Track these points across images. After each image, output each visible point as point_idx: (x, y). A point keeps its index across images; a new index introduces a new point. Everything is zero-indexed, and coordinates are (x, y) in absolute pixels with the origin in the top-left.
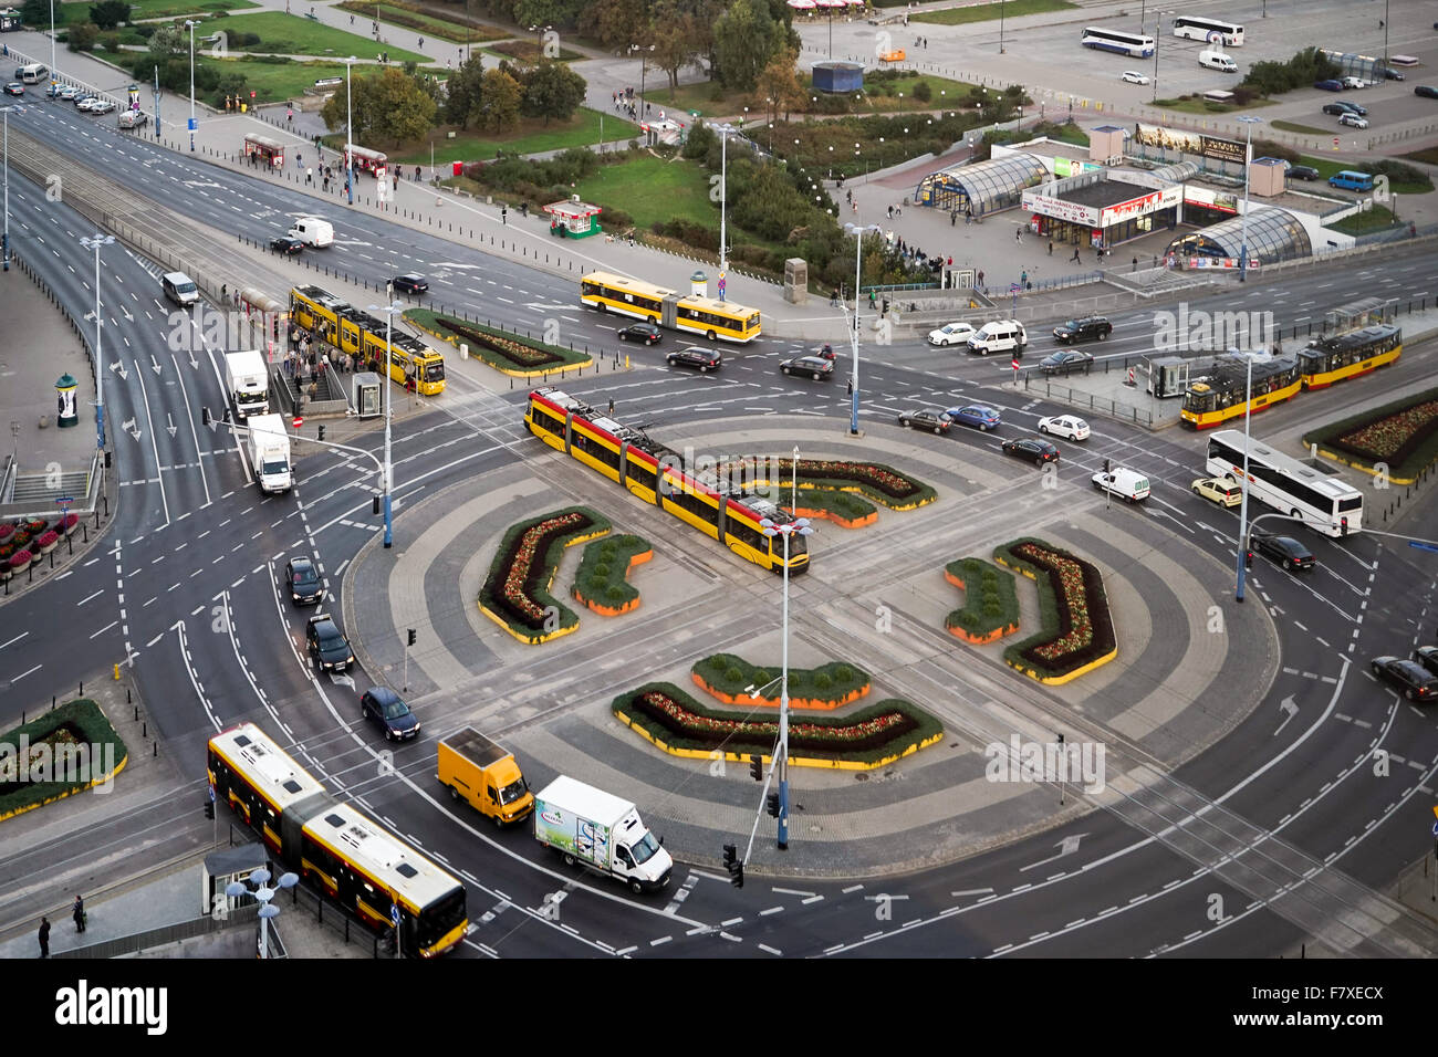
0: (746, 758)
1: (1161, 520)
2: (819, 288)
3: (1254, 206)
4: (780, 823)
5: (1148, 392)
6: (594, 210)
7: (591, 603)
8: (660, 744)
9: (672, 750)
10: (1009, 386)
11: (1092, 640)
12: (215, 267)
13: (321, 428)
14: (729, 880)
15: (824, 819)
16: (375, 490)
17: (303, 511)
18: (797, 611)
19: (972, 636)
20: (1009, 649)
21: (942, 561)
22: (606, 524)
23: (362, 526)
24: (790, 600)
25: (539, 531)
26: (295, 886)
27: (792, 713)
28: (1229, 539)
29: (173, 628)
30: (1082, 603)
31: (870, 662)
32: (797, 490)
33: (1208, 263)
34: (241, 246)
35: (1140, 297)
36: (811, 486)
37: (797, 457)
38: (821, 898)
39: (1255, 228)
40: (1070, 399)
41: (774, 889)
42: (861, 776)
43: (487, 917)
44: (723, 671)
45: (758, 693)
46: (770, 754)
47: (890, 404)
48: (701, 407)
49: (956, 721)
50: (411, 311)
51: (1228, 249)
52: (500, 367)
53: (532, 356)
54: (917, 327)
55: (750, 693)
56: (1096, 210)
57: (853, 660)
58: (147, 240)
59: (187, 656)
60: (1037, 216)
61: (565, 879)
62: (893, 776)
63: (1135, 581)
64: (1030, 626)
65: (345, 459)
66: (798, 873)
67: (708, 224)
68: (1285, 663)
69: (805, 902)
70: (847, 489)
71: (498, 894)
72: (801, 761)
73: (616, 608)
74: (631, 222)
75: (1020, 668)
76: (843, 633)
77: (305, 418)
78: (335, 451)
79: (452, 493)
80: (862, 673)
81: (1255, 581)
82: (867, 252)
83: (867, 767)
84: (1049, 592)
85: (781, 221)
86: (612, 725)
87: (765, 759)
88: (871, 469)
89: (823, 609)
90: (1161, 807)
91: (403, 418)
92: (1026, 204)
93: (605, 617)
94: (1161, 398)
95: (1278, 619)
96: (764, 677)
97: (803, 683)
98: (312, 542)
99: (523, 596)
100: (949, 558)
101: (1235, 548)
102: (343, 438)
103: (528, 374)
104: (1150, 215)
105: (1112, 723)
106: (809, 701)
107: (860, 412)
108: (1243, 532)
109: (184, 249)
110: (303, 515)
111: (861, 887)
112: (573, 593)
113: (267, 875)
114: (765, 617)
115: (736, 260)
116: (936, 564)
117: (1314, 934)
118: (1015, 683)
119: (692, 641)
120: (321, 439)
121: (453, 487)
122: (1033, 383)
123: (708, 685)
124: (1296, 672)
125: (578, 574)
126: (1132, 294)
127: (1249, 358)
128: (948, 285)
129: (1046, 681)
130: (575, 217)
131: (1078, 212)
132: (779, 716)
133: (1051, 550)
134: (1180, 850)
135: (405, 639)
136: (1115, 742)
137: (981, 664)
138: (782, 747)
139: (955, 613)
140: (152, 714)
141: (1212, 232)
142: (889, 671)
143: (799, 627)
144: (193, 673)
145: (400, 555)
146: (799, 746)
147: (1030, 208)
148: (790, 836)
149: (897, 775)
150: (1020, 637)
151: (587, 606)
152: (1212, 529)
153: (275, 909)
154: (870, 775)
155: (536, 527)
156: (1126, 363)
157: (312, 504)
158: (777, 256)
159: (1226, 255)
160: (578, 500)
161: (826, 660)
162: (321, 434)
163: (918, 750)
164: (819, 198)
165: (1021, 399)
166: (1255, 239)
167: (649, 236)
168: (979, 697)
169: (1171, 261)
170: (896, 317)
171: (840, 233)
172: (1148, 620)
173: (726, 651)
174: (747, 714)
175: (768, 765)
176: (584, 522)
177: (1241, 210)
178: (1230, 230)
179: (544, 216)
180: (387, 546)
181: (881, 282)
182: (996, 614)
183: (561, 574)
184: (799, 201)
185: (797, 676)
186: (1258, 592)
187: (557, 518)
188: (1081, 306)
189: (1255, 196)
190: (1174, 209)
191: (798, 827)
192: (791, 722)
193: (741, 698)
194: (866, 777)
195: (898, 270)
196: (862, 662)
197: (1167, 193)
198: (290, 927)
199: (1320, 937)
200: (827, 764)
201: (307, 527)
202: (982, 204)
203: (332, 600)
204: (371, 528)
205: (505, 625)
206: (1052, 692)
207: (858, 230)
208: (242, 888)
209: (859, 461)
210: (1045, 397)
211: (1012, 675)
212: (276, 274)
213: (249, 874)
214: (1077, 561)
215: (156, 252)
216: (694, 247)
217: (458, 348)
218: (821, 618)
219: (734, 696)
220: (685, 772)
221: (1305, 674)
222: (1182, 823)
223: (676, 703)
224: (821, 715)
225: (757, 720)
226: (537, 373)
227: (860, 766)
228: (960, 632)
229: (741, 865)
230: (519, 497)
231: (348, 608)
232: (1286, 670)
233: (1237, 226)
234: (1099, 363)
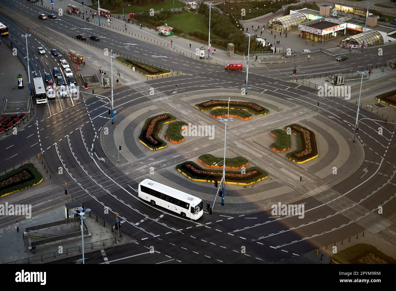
0: (213, 181)
1: (333, 120)
2: (237, 52)
3: (368, 29)
4: (222, 198)
5: (332, 83)
6: (172, 28)
7: (170, 140)
8: (189, 177)
9: (193, 179)
10: (292, 81)
11: (311, 152)
12: (61, 44)
13: (93, 90)
14: (208, 213)
15: (233, 198)
16: (109, 108)
17: (89, 113)
18: (229, 143)
19: (277, 150)
20: (288, 154)
21: (270, 130)
22: (174, 118)
23: (106, 118)
24: (227, 140)
25: (156, 120)
26: (90, 212)
27: (226, 170)
28: (352, 125)
29: (54, 145)
30: (309, 142)
31: (249, 157)
32: (229, 109)
33: (353, 46)
34: (68, 38)
35: (331, 56)
36: (233, 109)
37: (230, 100)
38: (233, 218)
39: (367, 36)
40: (309, 85)
41: (220, 215)
42: (245, 187)
43: (142, 221)
44: (207, 159)
45: (217, 164)
46: (220, 181)
47: (257, 86)
48: (202, 86)
49: (272, 173)
50: (118, 57)
51: (359, 42)
52: (144, 73)
53: (154, 71)
54: (266, 64)
55: (215, 164)
56: (320, 30)
57: (244, 156)
58: (41, 36)
59: (58, 152)
60: (303, 32)
61: (163, 212)
62: (254, 187)
63: (324, 136)
64: (294, 147)
65: (100, 99)
66: (227, 211)
67: (204, 33)
68: (365, 159)
69: (228, 219)
70: (244, 110)
71: (145, 215)
72: (228, 183)
73: (177, 141)
74: (182, 32)
75: (291, 159)
76: (241, 149)
77: (89, 87)
78: (97, 97)
79: (131, 109)
80: (246, 160)
81: (359, 137)
82: (252, 42)
83: (247, 184)
84: (300, 139)
85: (227, 32)
86: (176, 172)
87: (218, 182)
88: (251, 104)
89: (236, 142)
90: (328, 196)
91: (117, 88)
92: (300, 28)
93: (174, 144)
94: (336, 85)
95: (364, 147)
96: (219, 160)
97: (229, 162)
98: (92, 122)
99: (151, 137)
100: (272, 129)
101: (354, 127)
102: (99, 93)
103: (152, 76)
104: (337, 32)
105: (315, 174)
106: (231, 167)
107: (248, 88)
108: (356, 123)
109: (51, 39)
110: (89, 114)
111: (244, 215)
112: (165, 137)
113: (82, 209)
114: (219, 144)
115: (213, 44)
116: (268, 130)
117: (367, 229)
118: (289, 163)
119: (198, 150)
120: (93, 93)
121: (131, 107)
122: (298, 80)
123: (203, 162)
124: (368, 161)
125: (167, 132)
126: (329, 55)
127: (362, 74)
128: (275, 52)
129: (298, 162)
130: (166, 30)
131: (315, 31)
132: (223, 171)
133: (301, 127)
134: (332, 207)
135: (118, 148)
136: (316, 179)
137: (280, 158)
138: (223, 179)
139: (273, 144)
140: (49, 167)
141: (354, 37)
142: (254, 159)
143: (229, 147)
144: (60, 157)
145: (116, 126)
146: (228, 179)
147: (301, 29)
148: (225, 202)
149: (255, 187)
150: (291, 151)
151: (169, 141)
152: (348, 122)
153: (85, 218)
154: (247, 186)
155: (155, 119)
156: (326, 75)
157: (91, 111)
158: (225, 42)
159: (358, 44)
160: (167, 112)
161: (236, 156)
162: (93, 92)
163: (261, 180)
164: (238, 26)
165: (295, 85)
166: (367, 39)
167: (188, 36)
168: (278, 166)
169: (342, 46)
170: (260, 61)
171: (244, 36)
172: (328, 147)
173: (208, 153)
174: (214, 170)
175: (219, 183)
176: (168, 117)
177: (364, 31)
178: (360, 36)
179: (157, 30)
180: (113, 123)
181: (255, 51)
182: (284, 144)
183: (162, 132)
184: (232, 26)
185: (228, 160)
186: (360, 139)
187: (161, 116)
188: (314, 58)
189: (368, 27)
190: (344, 30)
191: (227, 200)
192: (226, 172)
193: (212, 166)
194: (246, 187)
195: (261, 47)
196: (246, 157)
197: (342, 25)
198: (89, 222)
199: (368, 230)
200: (236, 183)
201: (90, 118)
202: (287, 28)
203: (98, 138)
204: (108, 118)
205: (146, 145)
206: (299, 166)
207: (249, 35)
208: (76, 212)
209: (247, 102)
210: (302, 84)
211: (288, 161)
212: (78, 46)
213: (77, 209)
214: (309, 130)
215: (43, 39)
216: (201, 39)
217: (132, 68)
218: (235, 145)
219: (210, 165)
220: (196, 185)
221: (371, 162)
222: (333, 200)
223: (194, 167)
224: (235, 171)
225: (217, 171)
226: (155, 76)
227: (245, 184)
228: (274, 149)
229: (211, 209)
230: (150, 110)
231: (102, 140)
232: (365, 161)
233: (362, 35)
234: (318, 75)
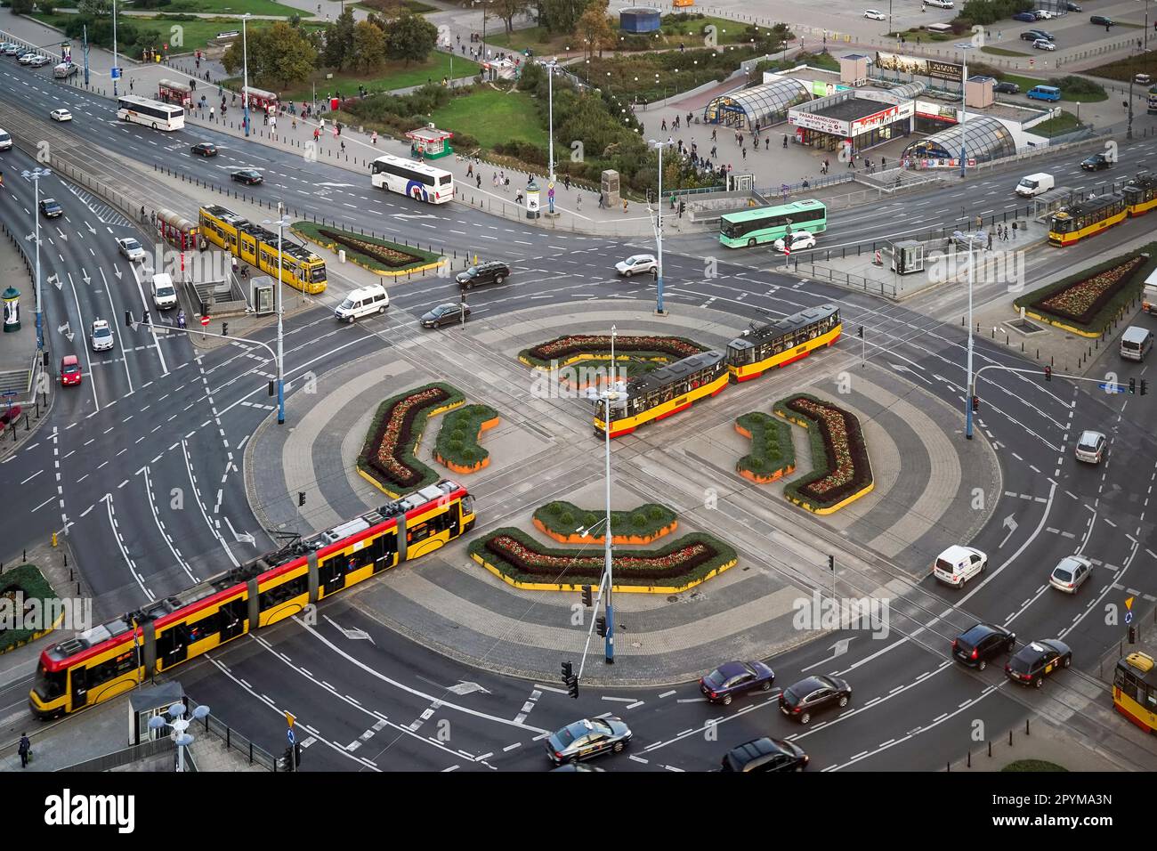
0: (578, 588)
1: (905, 374)
3: (970, 116)
4: (608, 641)
5: (892, 270)
6: (446, 135)
7: (450, 463)
8: (508, 579)
9: (518, 585)
10: (782, 269)
11: (854, 476)
12: (134, 192)
13: (225, 325)
14: (567, 692)
15: (641, 636)
16: (270, 376)
17: (210, 396)
18: (617, 462)
19: (758, 477)
20: (788, 487)
21: (733, 415)
22: (461, 396)
23: (260, 406)
24: (612, 453)
25: (406, 405)
26: (207, 717)
27: (615, 548)
28: (959, 387)
29: (102, 500)
30: (845, 446)
31: (677, 502)
32: (615, 362)
33: (936, 163)
34: (157, 174)
35: (883, 193)
36: (626, 358)
37: (615, 334)
38: (642, 703)
39: (971, 134)
40: (831, 278)
41: (603, 698)
42: (672, 598)
43: (368, 735)
44: (558, 516)
45: (587, 532)
46: (598, 584)
47: (688, 287)
48: (537, 296)
49: (747, 548)
50: (298, 224)
51: (951, 151)
52: (372, 268)
53: (398, 258)
54: (708, 223)
55: (581, 533)
56: (847, 123)
57: (663, 501)
58: (78, 172)
59: (114, 524)
60: (802, 130)
61: (432, 699)
62: (697, 597)
63: (885, 425)
64: (804, 466)
65: (245, 350)
66: (623, 683)
67: (538, 144)
68: (1006, 488)
69: (628, 707)
70: (656, 359)
71: (376, 714)
72: (623, 589)
73: (470, 467)
74: (477, 144)
75: (797, 502)
76: (656, 480)
77: (211, 317)
78: (236, 344)
79: (334, 375)
80: (670, 511)
81: (981, 421)
82: (667, 163)
83: (677, 590)
84: (818, 437)
85: (597, 140)
86: (468, 565)
87: (594, 588)
88: (674, 342)
89: (638, 460)
90: (912, 612)
91: (292, 314)
92: (792, 119)
93: (461, 474)
94: (902, 274)
95: (999, 452)
96: (592, 519)
97: (625, 522)
98: (219, 422)
99: (393, 459)
100: (738, 413)
101: (964, 395)
102: (241, 334)
103: (394, 273)
104: (889, 125)
105: (871, 544)
106: (628, 537)
107: (664, 295)
108: (970, 382)
109: (109, 178)
110: (211, 399)
111: (674, 692)
112: (435, 455)
113: (183, 708)
114: (591, 469)
115: (563, 173)
116: (727, 418)
117: (1035, 711)
118: (792, 514)
119: (533, 491)
120: (225, 334)
121: (334, 370)
122: (801, 266)
123: (546, 527)
124: (1015, 495)
125: (438, 439)
126: (877, 190)
127: (970, 239)
128: (732, 188)
129: (818, 511)
130: (431, 142)
131: (833, 125)
132: (605, 551)
133: (819, 403)
134: (928, 647)
135: (296, 500)
136: (874, 560)
137: (766, 501)
138: (608, 577)
139: (744, 458)
140: (84, 574)
141: (938, 138)
142: (692, 510)
143: (619, 476)
144: (119, 538)
145: (291, 430)
146: (622, 576)
147: (795, 123)
148: (616, 652)
149: (701, 596)
150: (796, 476)
151: (446, 466)
152: (946, 381)
153: (190, 738)
154: (679, 597)
155: (403, 401)
156: (874, 247)
157: (218, 390)
158: (595, 168)
159: (949, 156)
160: (437, 378)
161: (642, 502)
162: (224, 330)
163: (717, 575)
164: (627, 120)
165: (792, 280)
166: (971, 143)
167: (492, 155)
168: (764, 527)
169: (907, 163)
171: (645, 148)
172: (897, 457)
173: (560, 499)
174: (579, 551)
175: (597, 593)
176: (443, 395)
177: (960, 120)
178: (952, 135)
179: (406, 141)
180: (281, 422)
181: (678, 187)
182: (777, 458)
183: (424, 440)
184: (612, 122)
185: (618, 516)
186: (983, 430)
187: (421, 393)
188: (838, 201)
189: (971, 108)
190: (908, 120)
191: (624, 644)
192: (614, 557)
193: (573, 538)
194: (676, 599)
195: (692, 177)
196: (670, 502)
197: (902, 108)
198: (203, 753)
199: (1040, 713)
200: (644, 589)
201: (214, 409)
202: (757, 120)
203: (236, 470)
204: (267, 407)
205: (379, 485)
206: (823, 520)
207: (659, 145)
208: (162, 721)
209: (665, 336)
210: (811, 277)
211: (791, 508)
212: (186, 196)
213: (168, 708)
214: (840, 411)
215: (85, 181)
216: (528, 163)
217: (337, 253)
218: (637, 467)
219: (567, 536)
220: (529, 602)
221: (1022, 496)
222: (929, 625)
223: (521, 544)
224: (639, 549)
225: (587, 555)
226: (402, 272)
227: (671, 590)
228: (749, 474)
229: (576, 679)
230: (389, 377)
231: (249, 477)
232: (1007, 493)
233: (957, 132)
234: (853, 247)
